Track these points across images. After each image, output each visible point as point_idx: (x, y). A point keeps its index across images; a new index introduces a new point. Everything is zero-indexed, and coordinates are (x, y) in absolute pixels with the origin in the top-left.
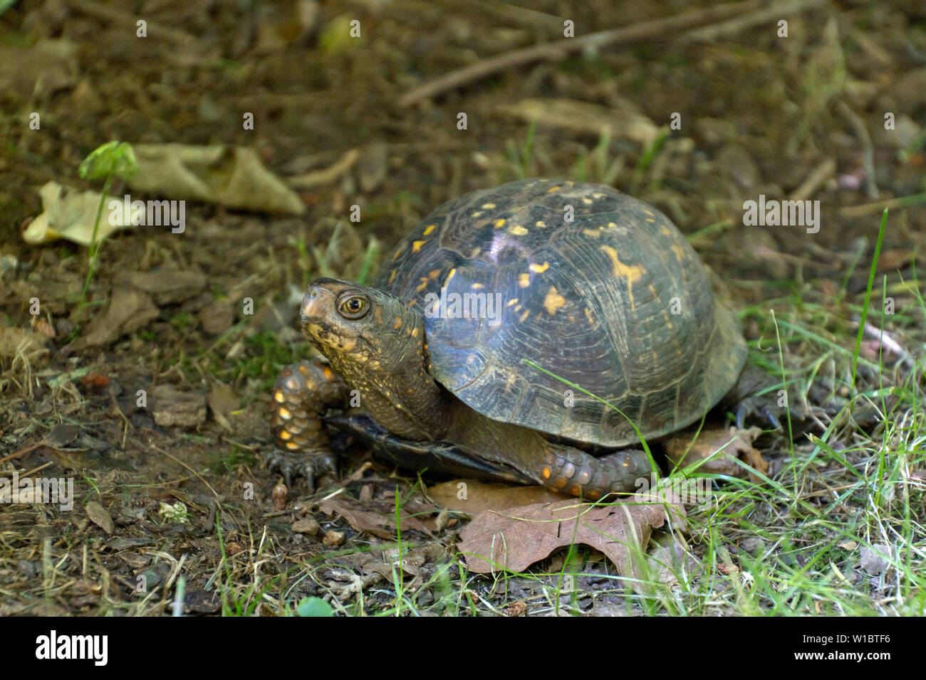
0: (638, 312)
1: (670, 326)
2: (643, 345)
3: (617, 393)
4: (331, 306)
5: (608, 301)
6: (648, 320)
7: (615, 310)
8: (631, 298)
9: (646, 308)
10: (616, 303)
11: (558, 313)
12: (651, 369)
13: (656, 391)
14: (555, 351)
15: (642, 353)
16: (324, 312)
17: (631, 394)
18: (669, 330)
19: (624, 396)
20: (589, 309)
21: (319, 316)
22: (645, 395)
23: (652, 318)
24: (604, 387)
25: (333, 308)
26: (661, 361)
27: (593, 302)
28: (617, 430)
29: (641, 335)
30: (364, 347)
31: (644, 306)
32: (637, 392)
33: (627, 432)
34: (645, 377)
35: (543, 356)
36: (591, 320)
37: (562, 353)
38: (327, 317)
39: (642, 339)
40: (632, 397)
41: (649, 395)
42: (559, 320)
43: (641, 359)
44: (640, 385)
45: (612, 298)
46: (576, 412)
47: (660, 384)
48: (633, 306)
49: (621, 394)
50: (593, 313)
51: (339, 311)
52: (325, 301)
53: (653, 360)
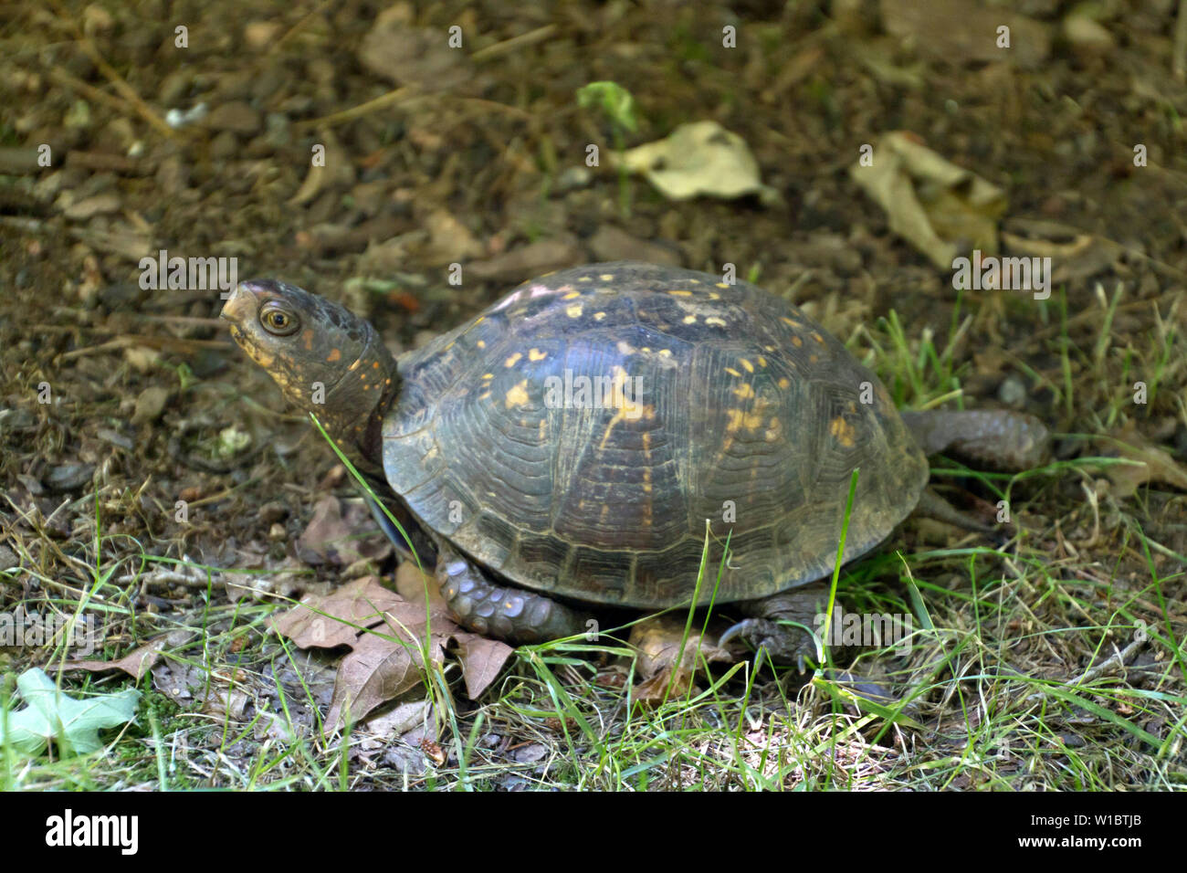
0: (606, 453)
1: (648, 488)
2: (592, 491)
3: (538, 526)
4: (252, 311)
5: (574, 424)
6: (615, 467)
7: (576, 437)
8: (607, 434)
9: (622, 454)
10: (583, 431)
11: (514, 409)
12: (594, 522)
13: (592, 547)
14: (490, 448)
15: (586, 498)
16: (242, 315)
17: (555, 535)
18: (643, 491)
19: (545, 533)
20: (547, 422)
21: (237, 317)
22: (575, 545)
23: (622, 468)
24: (523, 513)
25: (255, 314)
26: (612, 519)
27: (555, 417)
28: (531, 566)
29: (595, 479)
30: (282, 368)
31: (620, 451)
32: (563, 537)
33: (544, 575)
34: (579, 526)
35: (476, 446)
36: (542, 435)
37: (494, 454)
38: (245, 322)
39: (594, 483)
40: (555, 539)
41: (580, 549)
42: (510, 418)
43: (582, 504)
44: (569, 531)
45: (581, 422)
46: (483, 523)
47: (600, 543)
48: (603, 445)
49: (541, 530)
50: (548, 428)
51: (261, 320)
52: (246, 303)
53: (600, 513)
